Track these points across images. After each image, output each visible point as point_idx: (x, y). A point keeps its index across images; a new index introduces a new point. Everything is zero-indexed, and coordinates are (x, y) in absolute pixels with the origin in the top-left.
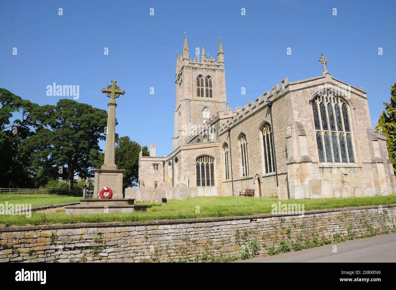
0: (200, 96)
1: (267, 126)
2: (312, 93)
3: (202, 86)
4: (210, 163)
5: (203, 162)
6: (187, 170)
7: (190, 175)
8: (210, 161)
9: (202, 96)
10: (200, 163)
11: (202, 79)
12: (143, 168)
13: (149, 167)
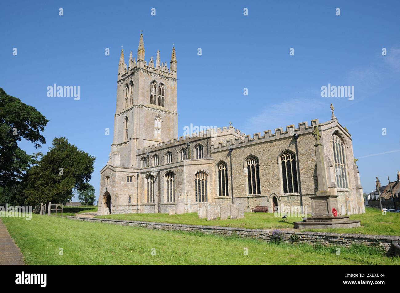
0: (152, 103)
1: (289, 154)
2: (331, 133)
3: (155, 92)
6: (189, 185)
7: (191, 190)
8: (204, 178)
9: (155, 103)
10: (198, 179)
11: (155, 85)
12: (118, 180)
13: (124, 179)
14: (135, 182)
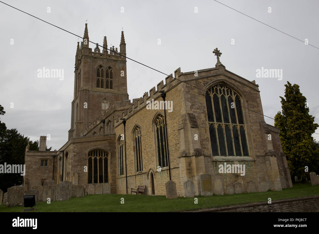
0: (99, 87)
1: (161, 118)
2: (205, 84)
3: (102, 76)
4: (103, 158)
5: (95, 156)
6: (77, 165)
7: (81, 171)
8: (103, 155)
9: (102, 87)
10: (93, 158)
11: (102, 69)
12: (29, 164)
13: (36, 163)
14: (51, 165)
